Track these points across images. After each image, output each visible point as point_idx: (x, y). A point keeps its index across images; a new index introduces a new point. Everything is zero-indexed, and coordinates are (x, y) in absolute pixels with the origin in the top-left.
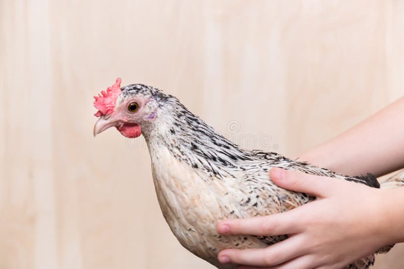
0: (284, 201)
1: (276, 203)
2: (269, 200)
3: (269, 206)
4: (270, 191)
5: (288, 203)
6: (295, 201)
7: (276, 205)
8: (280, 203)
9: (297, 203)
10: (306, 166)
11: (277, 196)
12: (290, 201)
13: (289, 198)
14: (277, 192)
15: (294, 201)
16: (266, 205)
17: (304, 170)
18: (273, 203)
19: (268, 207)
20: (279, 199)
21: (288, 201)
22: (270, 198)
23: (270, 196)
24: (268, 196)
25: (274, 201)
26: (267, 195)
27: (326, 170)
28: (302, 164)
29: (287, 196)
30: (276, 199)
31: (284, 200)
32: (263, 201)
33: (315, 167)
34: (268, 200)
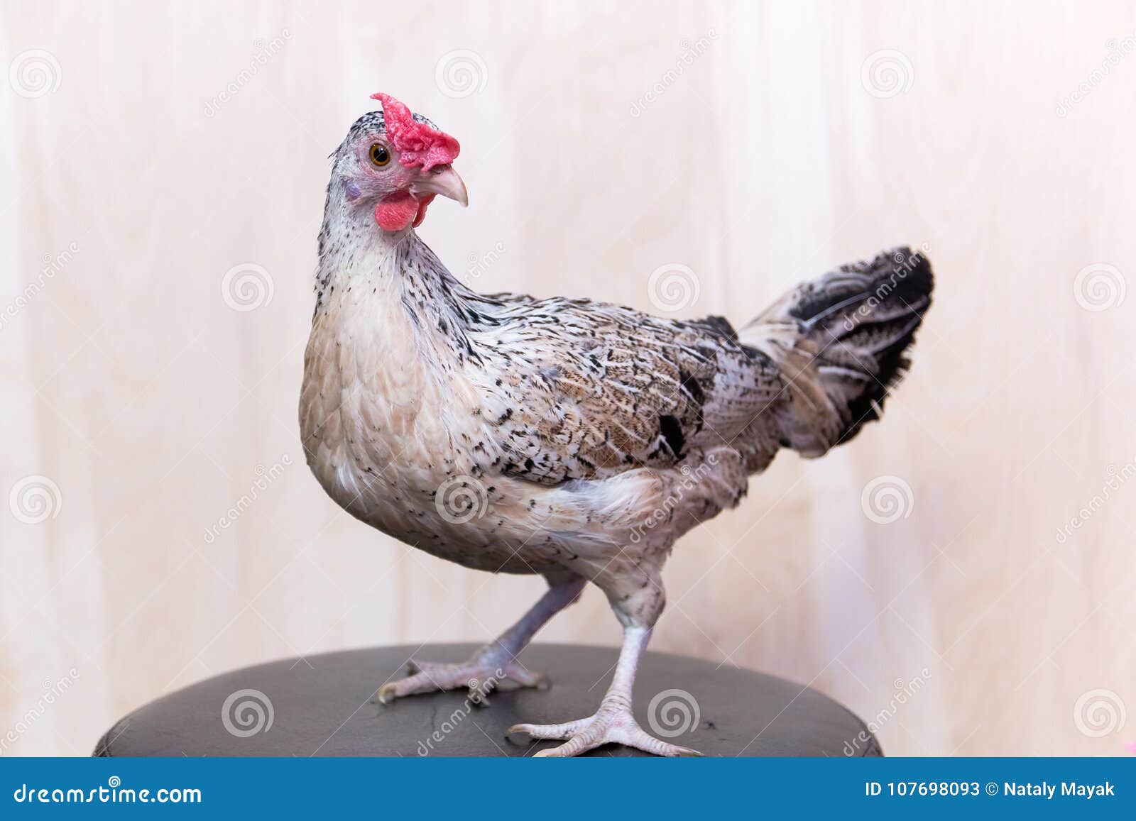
0: (555, 381)
1: (541, 387)
2: (524, 386)
3: (527, 397)
4: (522, 366)
5: (564, 384)
6: (578, 375)
7: (542, 393)
8: (550, 386)
9: (585, 380)
10: (587, 306)
11: (539, 373)
12: (569, 377)
13: (566, 373)
14: (536, 364)
15: (576, 377)
16: (519, 397)
17: (586, 316)
18: (535, 389)
19: (524, 399)
20: (544, 379)
21: (563, 380)
22: (526, 381)
23: (524, 377)
24: (520, 377)
25: (535, 384)
26: (516, 375)
27: (630, 309)
28: (579, 302)
29: (560, 368)
30: (539, 380)
31: (555, 378)
32: (511, 390)
33: (606, 305)
34: (521, 385)
